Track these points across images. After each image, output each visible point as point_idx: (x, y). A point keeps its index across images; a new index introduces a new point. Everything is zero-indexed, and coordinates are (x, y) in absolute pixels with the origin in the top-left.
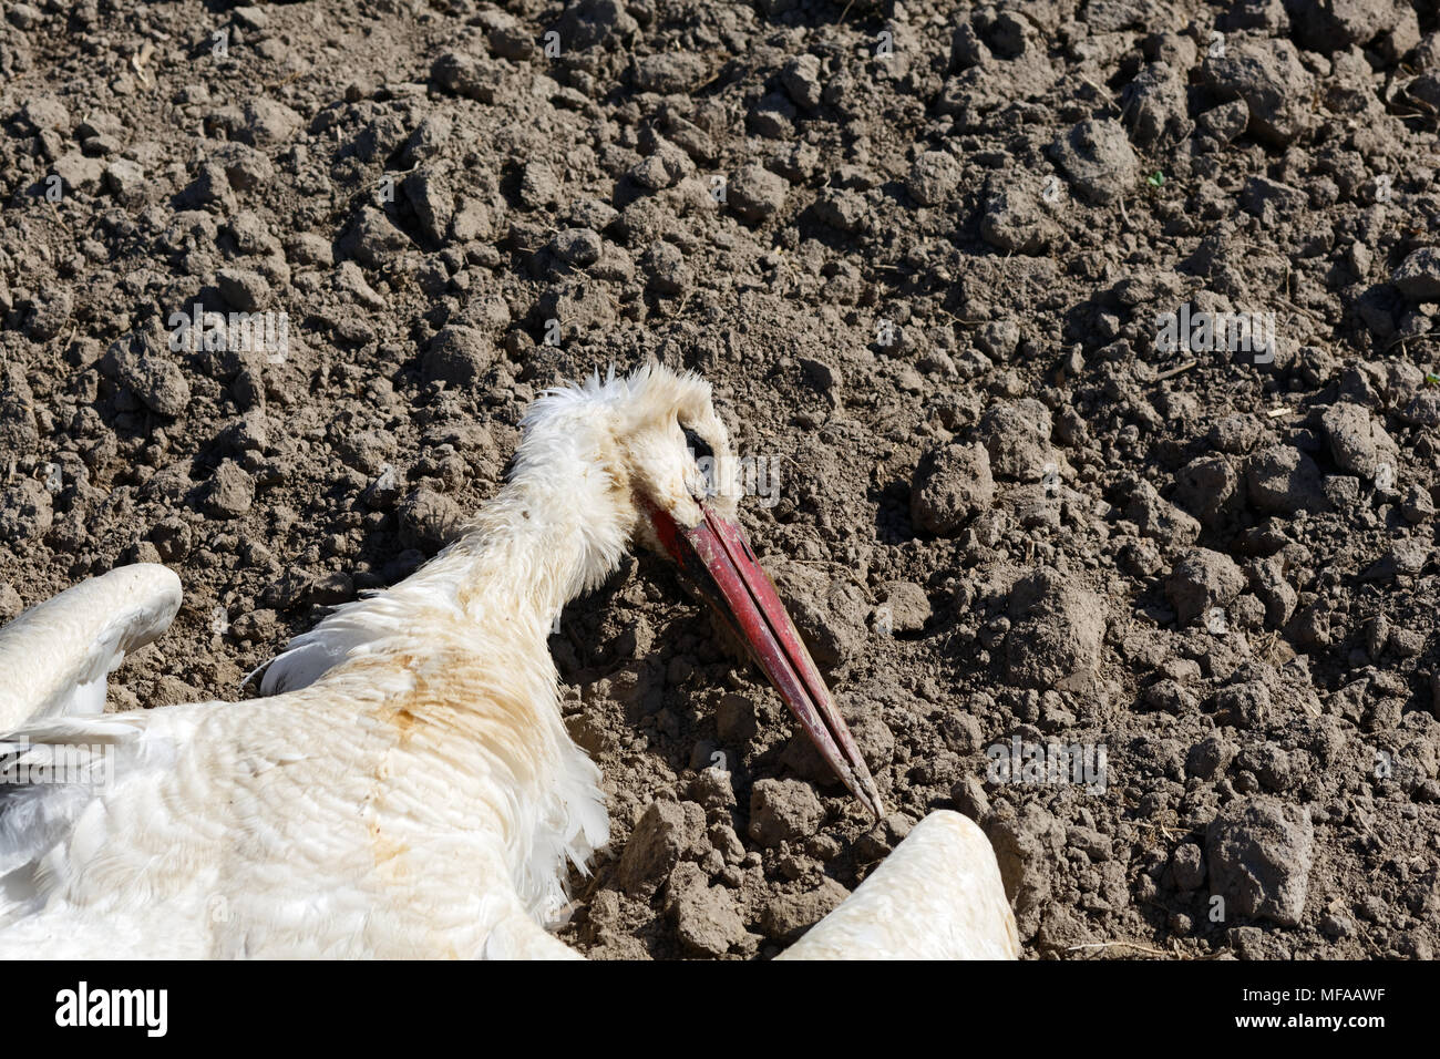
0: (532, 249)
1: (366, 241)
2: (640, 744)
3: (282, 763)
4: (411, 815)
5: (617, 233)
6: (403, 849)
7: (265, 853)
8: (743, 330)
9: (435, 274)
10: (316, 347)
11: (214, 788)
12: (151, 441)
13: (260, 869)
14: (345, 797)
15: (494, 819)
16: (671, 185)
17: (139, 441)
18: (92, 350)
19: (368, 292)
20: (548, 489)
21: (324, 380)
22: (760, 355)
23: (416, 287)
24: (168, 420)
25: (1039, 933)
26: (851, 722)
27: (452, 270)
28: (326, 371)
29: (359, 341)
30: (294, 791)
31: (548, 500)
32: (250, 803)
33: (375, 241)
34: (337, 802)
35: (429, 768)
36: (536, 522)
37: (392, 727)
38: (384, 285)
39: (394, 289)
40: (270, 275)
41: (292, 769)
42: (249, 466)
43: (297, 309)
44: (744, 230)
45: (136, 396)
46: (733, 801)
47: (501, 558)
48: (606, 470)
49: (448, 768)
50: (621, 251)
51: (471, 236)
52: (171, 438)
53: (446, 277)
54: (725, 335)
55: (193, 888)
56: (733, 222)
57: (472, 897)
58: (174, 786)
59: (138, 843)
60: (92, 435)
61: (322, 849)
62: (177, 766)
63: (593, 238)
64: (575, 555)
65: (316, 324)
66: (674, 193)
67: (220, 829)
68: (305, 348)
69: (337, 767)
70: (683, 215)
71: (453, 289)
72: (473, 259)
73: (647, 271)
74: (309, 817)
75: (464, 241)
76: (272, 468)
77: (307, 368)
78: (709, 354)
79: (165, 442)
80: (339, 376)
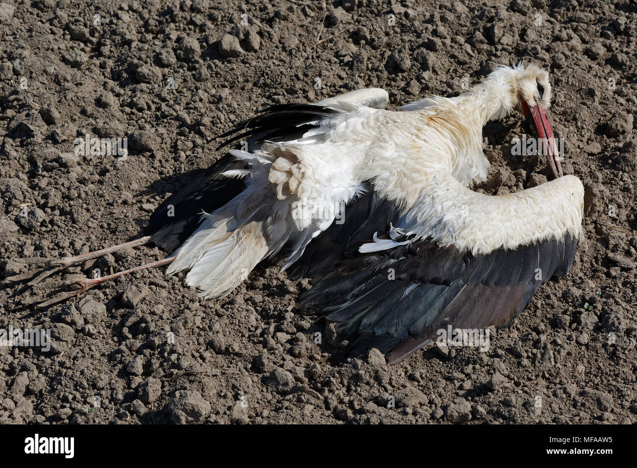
0: (521, 49)
1: (474, 40)
2: (505, 163)
3: (395, 122)
4: (425, 141)
5: (548, 49)
6: (420, 147)
7: (385, 141)
8: (574, 77)
9: (491, 51)
10: (451, 62)
11: (375, 124)
12: (397, 76)
13: (382, 144)
14: (409, 133)
15: (449, 152)
16: (568, 40)
17: (394, 76)
18: (388, 53)
19: (471, 52)
20: (492, 85)
21: (451, 71)
22: (577, 85)
23: (485, 54)
24: (403, 71)
25: (596, 221)
26: (562, 163)
27: (497, 50)
28: (452, 69)
29: (464, 63)
30: (396, 128)
31: (491, 88)
32: (384, 129)
33: (477, 40)
34: (406, 133)
35: (433, 132)
36: (486, 93)
37: (426, 121)
38: (476, 52)
39: (479, 53)
40: (444, 44)
41: (397, 124)
42: (421, 83)
43: (449, 52)
44: (589, 60)
45: (395, 63)
46: (525, 178)
47: (474, 98)
48: (512, 86)
49: (439, 134)
50: (547, 53)
51: (505, 43)
52: (403, 76)
53: (494, 52)
54: (568, 77)
55: (363, 144)
56: (586, 57)
57: (436, 163)
58: (365, 121)
59: (352, 132)
60: (381, 72)
61: (399, 143)
62: (368, 118)
63: (539, 48)
64: (497, 105)
65: (453, 56)
66: (569, 43)
67: (374, 133)
68: (448, 62)
69: (408, 126)
70: (571, 51)
71: (496, 56)
72: (504, 49)
73: (553, 60)
74: (398, 135)
75: (502, 44)
76: (426, 84)
77: (447, 68)
78: (562, 81)
79: (401, 77)
80: (455, 71)
